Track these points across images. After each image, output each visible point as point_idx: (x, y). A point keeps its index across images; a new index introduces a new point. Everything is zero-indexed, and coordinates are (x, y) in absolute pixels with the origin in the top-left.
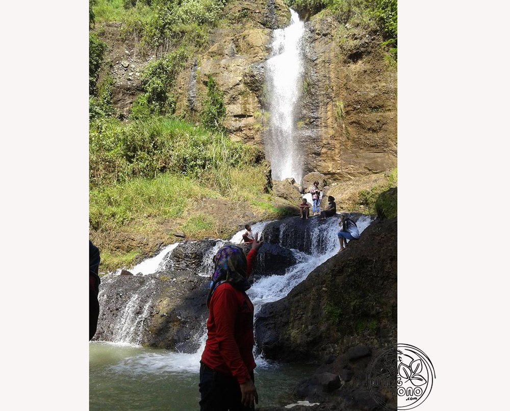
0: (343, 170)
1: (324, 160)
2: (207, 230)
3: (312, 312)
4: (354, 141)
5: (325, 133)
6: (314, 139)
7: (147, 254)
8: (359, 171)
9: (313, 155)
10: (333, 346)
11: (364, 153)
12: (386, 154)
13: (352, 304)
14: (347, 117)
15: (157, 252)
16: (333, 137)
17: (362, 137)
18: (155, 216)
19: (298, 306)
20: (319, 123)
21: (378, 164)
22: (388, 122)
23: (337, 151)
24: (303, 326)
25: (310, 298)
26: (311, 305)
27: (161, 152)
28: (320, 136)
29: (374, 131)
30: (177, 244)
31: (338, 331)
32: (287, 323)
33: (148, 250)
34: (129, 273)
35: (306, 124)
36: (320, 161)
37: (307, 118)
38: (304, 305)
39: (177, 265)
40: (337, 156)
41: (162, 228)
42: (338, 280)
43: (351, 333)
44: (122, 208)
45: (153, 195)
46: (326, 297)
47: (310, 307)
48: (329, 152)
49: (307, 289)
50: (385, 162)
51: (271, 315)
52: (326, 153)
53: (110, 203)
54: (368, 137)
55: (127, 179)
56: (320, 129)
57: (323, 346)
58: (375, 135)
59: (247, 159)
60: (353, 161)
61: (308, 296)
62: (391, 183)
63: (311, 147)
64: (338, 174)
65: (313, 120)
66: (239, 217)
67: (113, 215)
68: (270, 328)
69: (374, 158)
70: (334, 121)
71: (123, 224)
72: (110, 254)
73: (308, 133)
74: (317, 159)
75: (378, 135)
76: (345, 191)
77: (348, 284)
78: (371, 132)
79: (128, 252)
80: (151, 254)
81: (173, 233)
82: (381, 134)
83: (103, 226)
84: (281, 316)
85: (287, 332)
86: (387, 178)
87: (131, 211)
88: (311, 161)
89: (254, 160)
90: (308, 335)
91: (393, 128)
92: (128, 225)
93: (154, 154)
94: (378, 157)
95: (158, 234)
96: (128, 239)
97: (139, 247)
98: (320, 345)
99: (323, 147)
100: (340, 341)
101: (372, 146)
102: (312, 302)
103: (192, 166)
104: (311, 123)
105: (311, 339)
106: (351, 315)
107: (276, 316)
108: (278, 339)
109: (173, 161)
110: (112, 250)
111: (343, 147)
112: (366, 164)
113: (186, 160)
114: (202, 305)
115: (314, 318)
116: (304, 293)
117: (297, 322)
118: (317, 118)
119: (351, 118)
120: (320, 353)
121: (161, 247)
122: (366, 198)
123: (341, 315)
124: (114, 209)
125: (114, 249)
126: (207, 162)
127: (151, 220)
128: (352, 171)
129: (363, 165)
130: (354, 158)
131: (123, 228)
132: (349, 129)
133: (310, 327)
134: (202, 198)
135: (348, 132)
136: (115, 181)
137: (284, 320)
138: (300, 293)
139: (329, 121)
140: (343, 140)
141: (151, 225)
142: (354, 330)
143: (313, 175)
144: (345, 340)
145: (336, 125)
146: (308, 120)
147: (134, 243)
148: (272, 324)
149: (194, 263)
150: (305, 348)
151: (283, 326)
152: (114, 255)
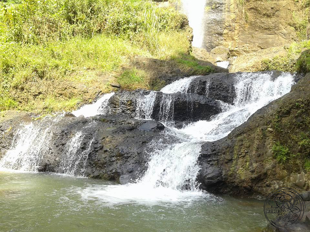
0: (240, 48)
1: (225, 40)
2: (139, 83)
3: (257, 151)
4: (251, 24)
5: (227, 17)
6: (218, 22)
7: (87, 101)
8: (253, 49)
9: (217, 35)
10: (278, 183)
11: (259, 34)
12: (276, 36)
13: (301, 143)
14: (247, 4)
15: (95, 100)
16: (234, 20)
17: (258, 21)
18: (94, 69)
19: (242, 145)
20: (223, 8)
21: (269, 44)
22: (280, 9)
23: (236, 32)
24: (248, 163)
25: (255, 138)
26: (255, 145)
27: (98, 17)
28: (223, 19)
29: (268, 16)
30: (113, 94)
31: (284, 169)
32: (231, 160)
33: (88, 97)
34: (72, 115)
35: (212, 9)
36: (222, 40)
37: (213, 4)
38: (248, 144)
39: (114, 111)
40: (236, 36)
41: (100, 79)
42: (285, 120)
43: (298, 171)
44: (65, 60)
45: (91, 52)
46: (272, 137)
47: (255, 146)
48: (230, 33)
49: (251, 129)
50: (275, 43)
51: (214, 152)
52: (227, 34)
53: (53, 56)
54: (263, 21)
55: (68, 38)
56: (223, 14)
57: (268, 183)
58: (269, 20)
59: (173, 24)
60: (249, 41)
61: (252, 136)
62: (290, 54)
63: (216, 29)
64: (236, 51)
65: (218, 5)
66: (167, 72)
67: (57, 66)
68: (212, 164)
69: (266, 39)
70: (236, 7)
71: (65, 74)
72: (54, 99)
73: (213, 16)
74: (219, 38)
75: (271, 20)
76: (249, 60)
77: (296, 125)
78: (266, 17)
79: (70, 98)
80: (90, 101)
81: (110, 84)
82: (274, 19)
83: (48, 75)
84: (224, 154)
85: (231, 169)
86: (287, 49)
87: (71, 63)
88: (214, 40)
89: (179, 26)
90: (253, 172)
91: (284, 15)
92: (70, 75)
93: (91, 18)
94: (269, 38)
95: (97, 84)
96: (70, 87)
97: (80, 94)
98: (265, 182)
99: (225, 28)
100: (286, 178)
101: (266, 29)
102: (256, 142)
103: (124, 29)
104: (216, 8)
105: (256, 176)
106: (298, 154)
107: (219, 154)
108: (222, 175)
109: (108, 25)
110: (56, 96)
111: (242, 29)
112: (260, 44)
113: (119, 24)
114: (142, 143)
115: (259, 157)
116: (248, 133)
117: (241, 160)
118: (221, 4)
119: (250, 5)
120: (264, 189)
121: (99, 95)
122: (268, 66)
123: (288, 154)
124: (57, 62)
125: (58, 95)
126: (138, 26)
127: (90, 72)
128: (248, 49)
129: (257, 44)
130: (250, 38)
131: (65, 78)
132: (248, 14)
133: (255, 165)
134: (134, 57)
135: (246, 17)
136: (58, 39)
137: (228, 157)
138: (243, 133)
139: (232, 7)
140: (242, 23)
141: (91, 76)
142: (301, 168)
143: (219, 49)
144: (291, 178)
145: (237, 11)
146: (214, 5)
147: (76, 91)
148: (214, 161)
149: (129, 109)
150: (250, 184)
151: (227, 163)
152: (58, 100)
